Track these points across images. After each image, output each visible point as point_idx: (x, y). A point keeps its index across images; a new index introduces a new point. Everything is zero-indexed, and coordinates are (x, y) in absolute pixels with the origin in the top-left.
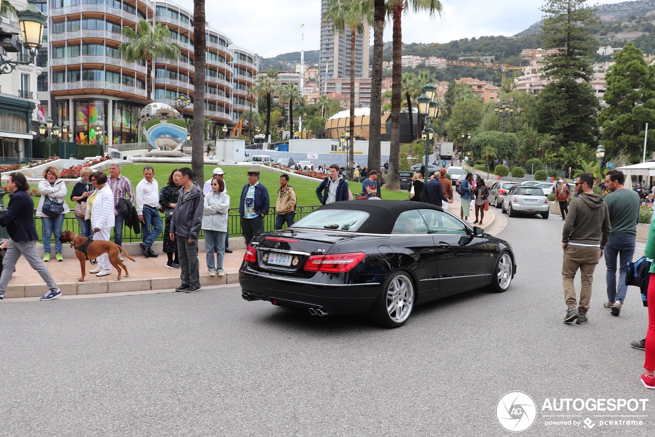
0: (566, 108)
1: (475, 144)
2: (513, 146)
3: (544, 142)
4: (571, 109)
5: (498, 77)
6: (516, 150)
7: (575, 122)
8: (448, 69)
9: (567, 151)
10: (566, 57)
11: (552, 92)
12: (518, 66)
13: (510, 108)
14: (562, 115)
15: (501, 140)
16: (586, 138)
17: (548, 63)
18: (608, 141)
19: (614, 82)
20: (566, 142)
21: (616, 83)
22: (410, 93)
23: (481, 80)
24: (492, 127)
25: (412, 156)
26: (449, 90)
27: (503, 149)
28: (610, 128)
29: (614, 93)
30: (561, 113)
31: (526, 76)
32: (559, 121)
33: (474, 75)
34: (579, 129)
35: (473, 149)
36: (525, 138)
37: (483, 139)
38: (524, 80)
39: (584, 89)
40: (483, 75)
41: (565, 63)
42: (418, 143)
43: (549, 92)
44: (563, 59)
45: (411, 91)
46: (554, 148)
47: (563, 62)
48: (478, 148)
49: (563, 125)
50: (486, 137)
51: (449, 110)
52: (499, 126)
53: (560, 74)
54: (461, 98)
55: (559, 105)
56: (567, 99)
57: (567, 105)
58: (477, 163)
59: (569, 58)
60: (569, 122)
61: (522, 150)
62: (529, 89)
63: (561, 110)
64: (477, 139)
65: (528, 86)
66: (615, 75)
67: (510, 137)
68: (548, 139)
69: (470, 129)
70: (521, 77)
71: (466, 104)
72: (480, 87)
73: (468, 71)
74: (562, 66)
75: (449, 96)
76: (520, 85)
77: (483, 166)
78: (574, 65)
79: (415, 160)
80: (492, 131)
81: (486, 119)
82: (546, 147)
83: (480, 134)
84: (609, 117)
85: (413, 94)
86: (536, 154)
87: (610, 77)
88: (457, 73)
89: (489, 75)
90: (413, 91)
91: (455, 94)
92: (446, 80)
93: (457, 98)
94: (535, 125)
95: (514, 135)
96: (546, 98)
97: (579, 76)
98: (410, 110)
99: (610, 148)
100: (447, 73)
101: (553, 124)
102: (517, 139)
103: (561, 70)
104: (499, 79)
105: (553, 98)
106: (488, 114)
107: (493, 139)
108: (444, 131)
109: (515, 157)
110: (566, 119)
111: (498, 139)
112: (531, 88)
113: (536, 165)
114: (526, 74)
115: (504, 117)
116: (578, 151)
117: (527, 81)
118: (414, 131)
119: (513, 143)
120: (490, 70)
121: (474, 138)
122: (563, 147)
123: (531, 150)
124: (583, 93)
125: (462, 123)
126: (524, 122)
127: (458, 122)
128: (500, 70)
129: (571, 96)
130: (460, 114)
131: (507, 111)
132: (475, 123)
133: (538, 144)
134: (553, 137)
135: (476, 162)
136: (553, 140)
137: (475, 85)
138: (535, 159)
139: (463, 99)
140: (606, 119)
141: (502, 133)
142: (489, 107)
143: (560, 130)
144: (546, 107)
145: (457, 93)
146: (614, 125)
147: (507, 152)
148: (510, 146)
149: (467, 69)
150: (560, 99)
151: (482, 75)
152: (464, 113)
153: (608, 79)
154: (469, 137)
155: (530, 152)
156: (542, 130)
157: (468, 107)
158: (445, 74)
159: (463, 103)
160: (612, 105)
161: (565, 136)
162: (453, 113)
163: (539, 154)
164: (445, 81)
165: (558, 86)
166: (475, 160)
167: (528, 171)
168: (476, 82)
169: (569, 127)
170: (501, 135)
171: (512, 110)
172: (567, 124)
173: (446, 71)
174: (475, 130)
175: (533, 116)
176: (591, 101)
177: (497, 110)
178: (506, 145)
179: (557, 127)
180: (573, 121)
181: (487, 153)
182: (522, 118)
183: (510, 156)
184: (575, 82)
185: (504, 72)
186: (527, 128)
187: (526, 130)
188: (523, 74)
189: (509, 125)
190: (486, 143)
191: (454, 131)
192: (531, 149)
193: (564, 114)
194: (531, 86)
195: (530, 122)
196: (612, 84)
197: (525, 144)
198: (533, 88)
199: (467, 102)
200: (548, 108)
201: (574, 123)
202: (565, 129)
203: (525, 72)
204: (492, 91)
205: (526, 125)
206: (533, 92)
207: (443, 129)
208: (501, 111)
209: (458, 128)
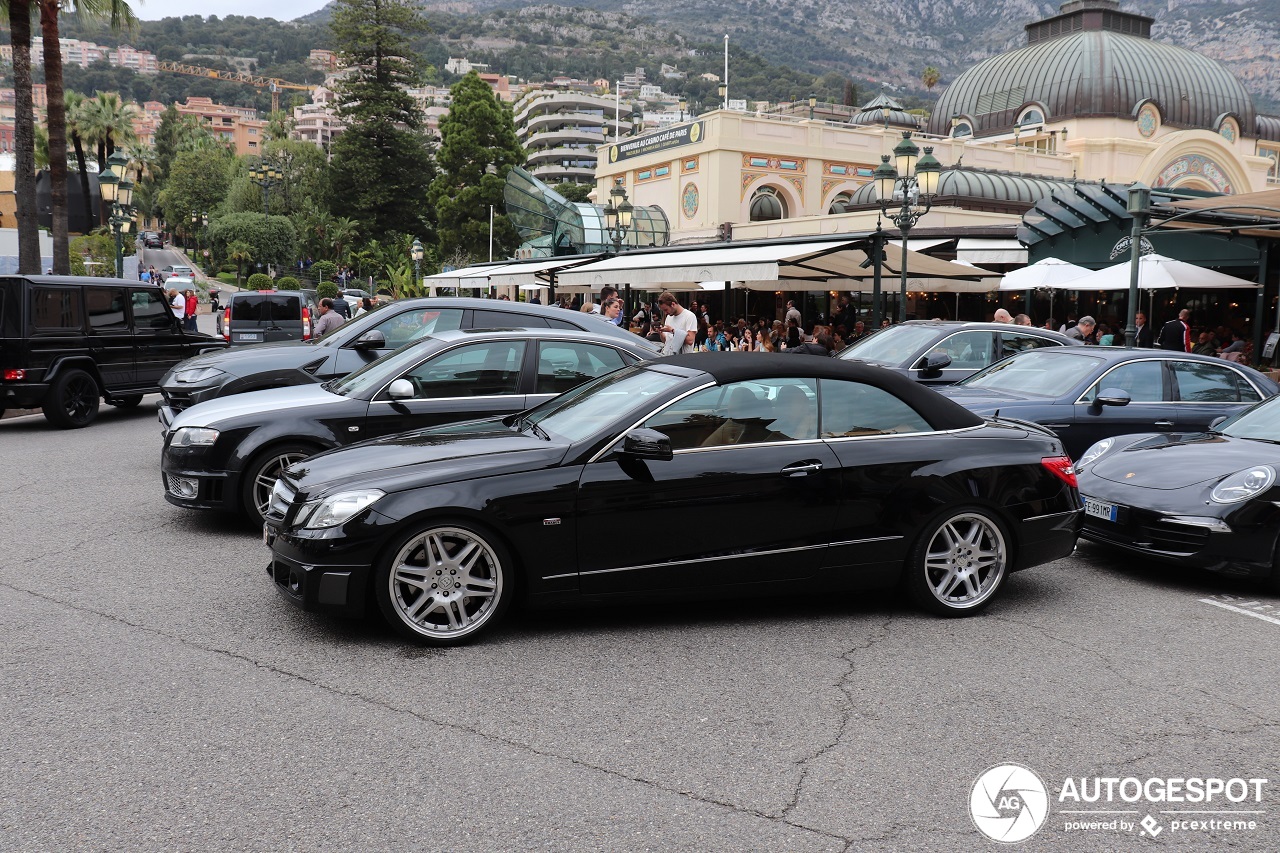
0: (378, 172)
1: (216, 236)
2: (286, 239)
3: (339, 232)
4: (387, 176)
5: (265, 101)
6: (291, 246)
7: (394, 196)
8: (161, 77)
9: (383, 246)
10: (374, 83)
11: (354, 144)
12: (301, 81)
13: (277, 172)
14: (372, 184)
15: (263, 230)
16: (413, 225)
17: (343, 92)
18: (447, 230)
19: (452, 133)
20: (382, 231)
21: (454, 135)
22: (79, 133)
23: (232, 104)
24: (249, 204)
25: (93, 259)
26: (164, 125)
27: (266, 245)
28: (449, 209)
29: (453, 151)
30: (370, 181)
31: (316, 105)
32: (367, 195)
33: (216, 94)
34: (400, 209)
35: (213, 244)
36: (308, 224)
37: (230, 227)
38: (312, 112)
39: (407, 142)
40: (235, 95)
41: (374, 94)
42: (103, 233)
43: (349, 143)
44: (370, 87)
45: (83, 130)
46: (360, 242)
47: (369, 92)
48: (220, 243)
49: (374, 203)
50: (235, 223)
51: (165, 165)
52: (260, 202)
53: (365, 113)
54: (187, 145)
55: (365, 168)
56: (379, 157)
57: (380, 167)
58: (223, 271)
59: (380, 85)
60: (384, 197)
61: (303, 247)
62: (323, 131)
63: (369, 176)
64: (218, 226)
65: (319, 124)
66: (453, 121)
67: (278, 223)
68: (347, 226)
69: (208, 206)
70: (306, 107)
71: (197, 158)
72: (227, 120)
73: (203, 84)
74: (369, 99)
75: (164, 138)
76: (305, 121)
77: (234, 275)
78: (389, 98)
79: (100, 266)
80: (247, 213)
81: (236, 188)
82: (344, 240)
83: (225, 218)
84: (447, 191)
85: (86, 135)
86: (327, 254)
87: (446, 124)
88: (181, 88)
89: (247, 95)
90: (87, 129)
91: (175, 135)
92: (159, 99)
93: (178, 146)
94: (327, 200)
95: (286, 219)
96: (344, 153)
97: (399, 117)
98: (83, 166)
99: (450, 242)
100: (159, 85)
101: (357, 200)
102: (292, 228)
103: (368, 105)
104: (267, 105)
105: (355, 154)
106: (239, 180)
107: (248, 227)
108: (158, 207)
109: (289, 259)
110: (379, 191)
111: (257, 227)
112: (325, 128)
113: (328, 273)
114: (315, 101)
115: (266, 188)
116: (400, 247)
117: (317, 115)
118: (92, 208)
119: (284, 234)
120: (248, 88)
121: (213, 224)
122: (374, 241)
123: (318, 246)
124: (406, 148)
125: (191, 194)
126: (305, 195)
127: (184, 192)
128: (266, 89)
129: (386, 152)
130: (187, 176)
131: (271, 178)
132: (217, 195)
133: (331, 236)
134: (355, 223)
135: (220, 269)
136: (356, 228)
137: (219, 116)
138: (325, 262)
139: (191, 147)
140: (442, 194)
141: (263, 215)
142: (240, 166)
143: (370, 210)
144: (345, 169)
145: (180, 134)
146: (455, 204)
147: (275, 251)
148: (280, 239)
149: (201, 80)
150: (367, 157)
151: (232, 94)
152: (193, 174)
153: (443, 128)
154: (205, 223)
155: (317, 250)
156: (338, 211)
157: (201, 163)
158: (154, 86)
159: (192, 155)
160: (450, 172)
161: (378, 222)
162: (172, 174)
163: (333, 253)
164: (155, 102)
165: (362, 134)
166: (219, 265)
167: (313, 283)
168: (222, 110)
169: (385, 205)
170: (263, 219)
171: (279, 176)
172: (380, 201)
173: (158, 81)
174: (216, 207)
175: (322, 185)
176: (418, 162)
177: (252, 174)
178: (272, 237)
179: (364, 206)
180: (390, 196)
181: (235, 254)
182: (302, 189)
183: (280, 256)
184: (392, 128)
185: (275, 94)
186: (310, 208)
187: (308, 210)
188: (311, 101)
189: (279, 200)
190: (236, 234)
191: (177, 210)
192: (317, 244)
193: (376, 182)
194: (325, 124)
195: (316, 195)
196: (448, 136)
197: (306, 236)
198: (330, 129)
199: (200, 153)
200: (349, 171)
201: (391, 199)
202: (378, 209)
203: (313, 97)
204: (252, 129)
205: (308, 202)
206: (329, 135)
207: (155, 203)
208: (261, 176)
209: (183, 203)
